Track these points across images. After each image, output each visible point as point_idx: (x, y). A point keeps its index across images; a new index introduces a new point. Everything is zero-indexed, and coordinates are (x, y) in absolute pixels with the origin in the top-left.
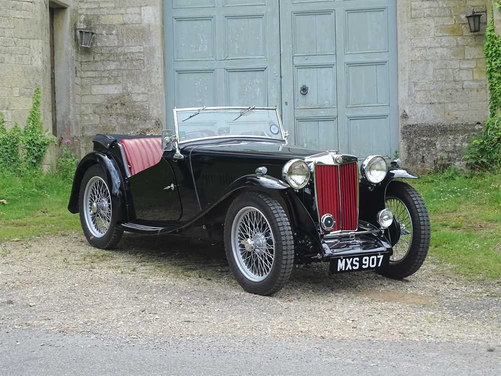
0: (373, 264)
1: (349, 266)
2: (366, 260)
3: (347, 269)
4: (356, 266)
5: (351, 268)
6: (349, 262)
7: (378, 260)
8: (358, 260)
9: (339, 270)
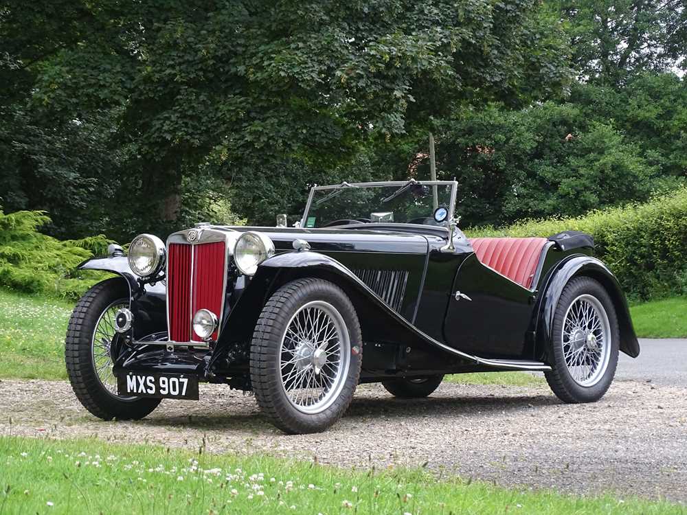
0: (174, 390)
1: (142, 387)
2: (164, 382)
3: (140, 391)
4: (151, 389)
5: (145, 392)
6: (142, 382)
7: (181, 384)
8: (153, 380)
9: (129, 391)
